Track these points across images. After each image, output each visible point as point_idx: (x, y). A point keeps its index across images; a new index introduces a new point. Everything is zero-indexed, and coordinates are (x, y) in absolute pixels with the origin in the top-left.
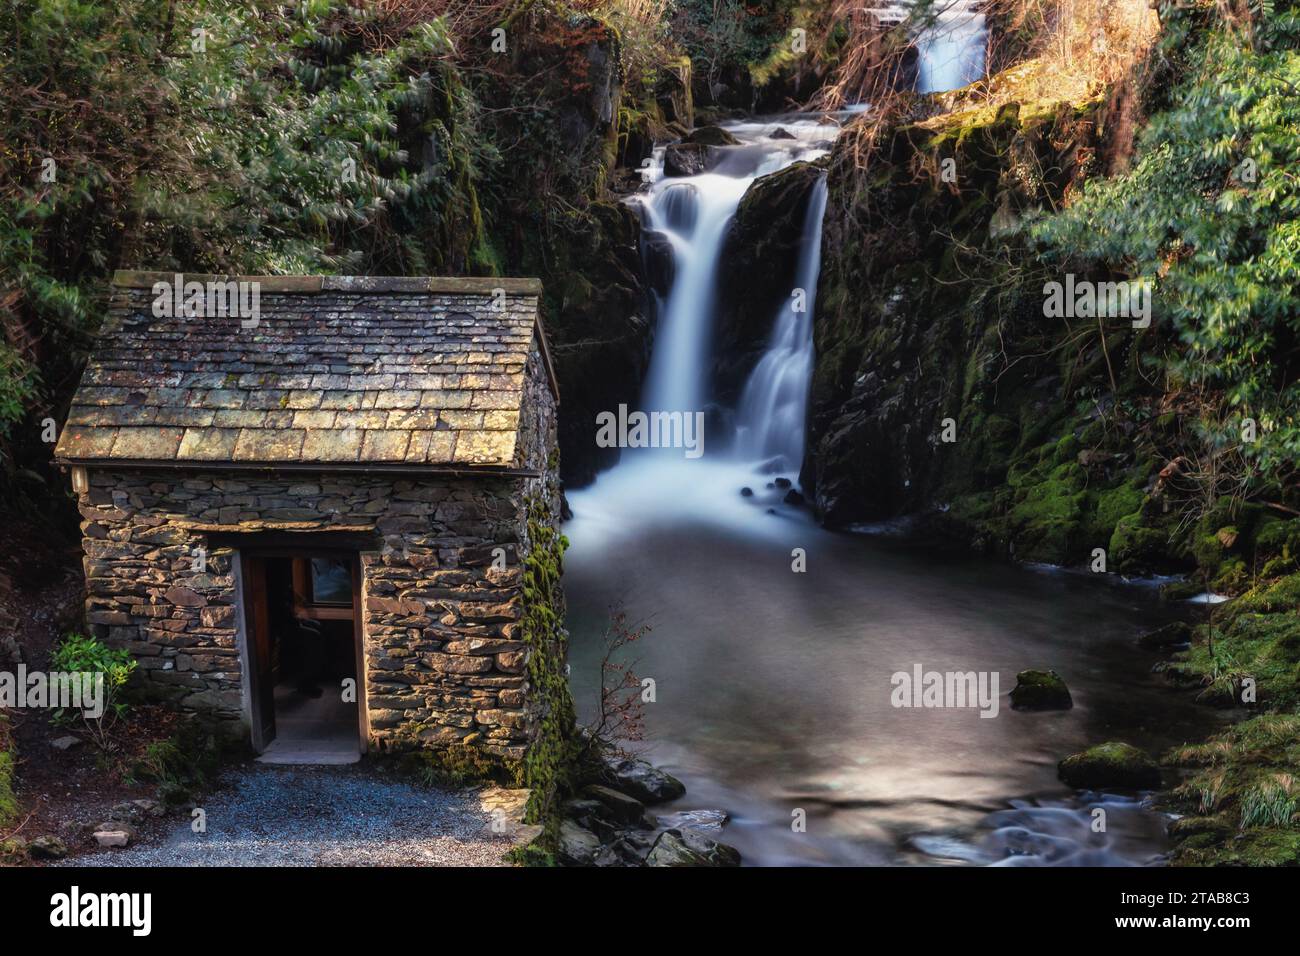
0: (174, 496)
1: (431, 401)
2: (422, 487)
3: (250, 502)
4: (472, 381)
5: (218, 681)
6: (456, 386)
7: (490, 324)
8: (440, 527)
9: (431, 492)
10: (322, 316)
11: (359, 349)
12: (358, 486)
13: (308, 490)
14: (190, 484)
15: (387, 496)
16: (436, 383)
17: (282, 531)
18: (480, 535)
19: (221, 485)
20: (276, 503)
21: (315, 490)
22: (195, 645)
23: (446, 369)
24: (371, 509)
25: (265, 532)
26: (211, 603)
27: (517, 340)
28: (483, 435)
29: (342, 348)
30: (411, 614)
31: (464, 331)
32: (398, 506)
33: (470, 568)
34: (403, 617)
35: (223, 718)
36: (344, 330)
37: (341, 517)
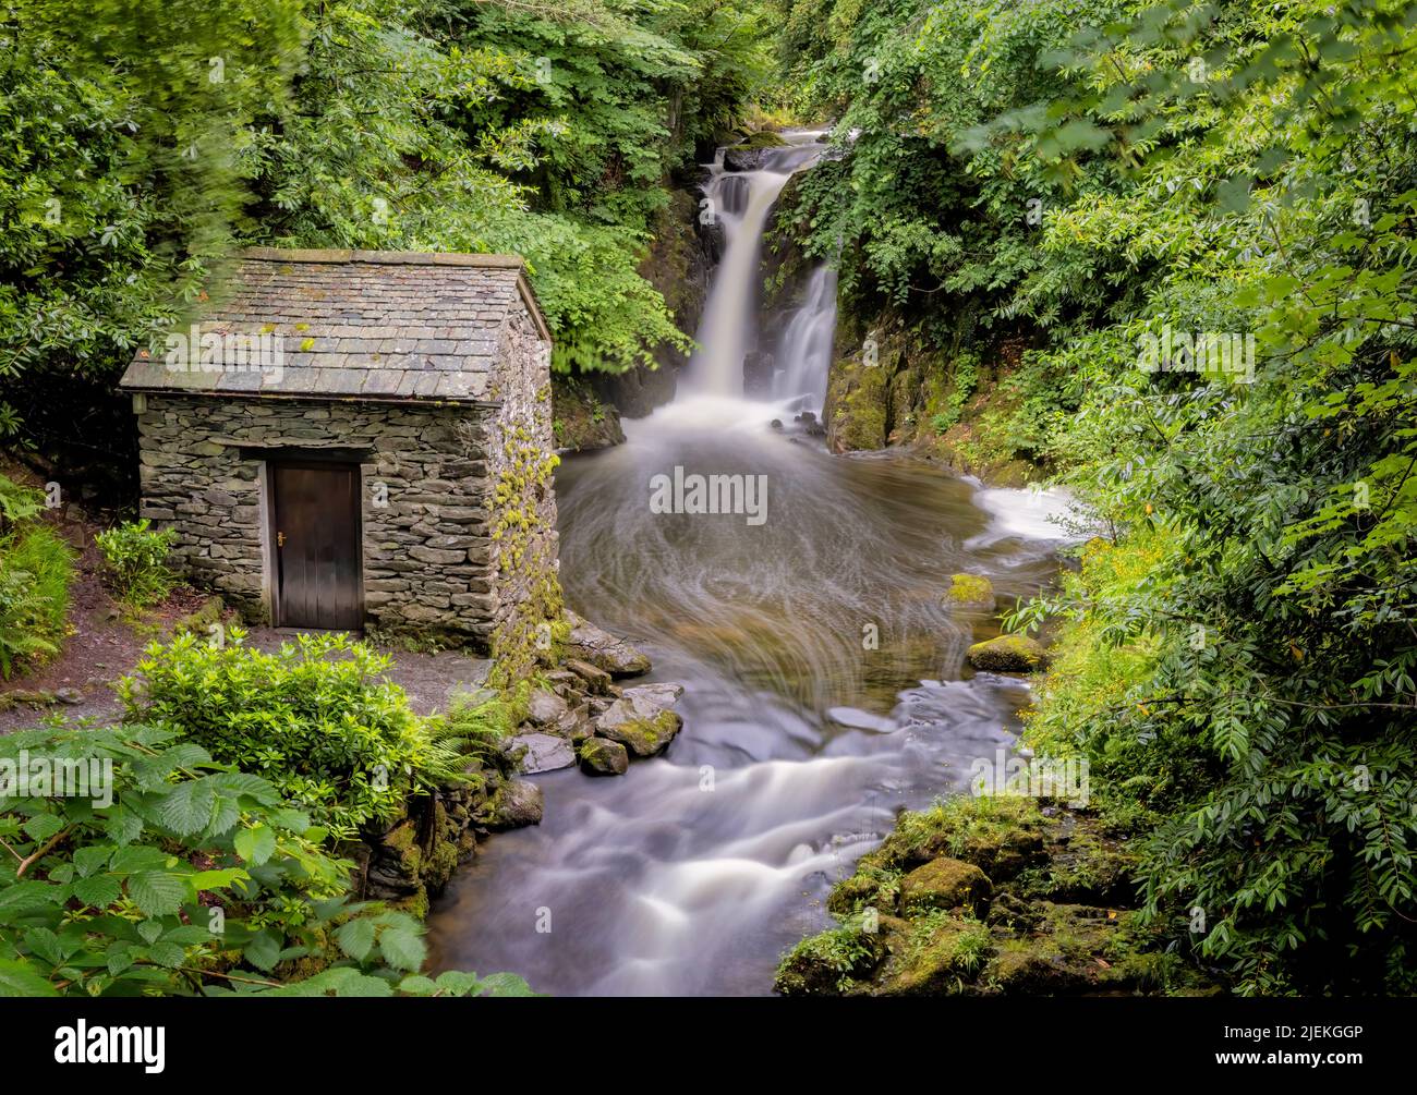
0: (214, 418)
1: (423, 347)
2: (411, 414)
3: (274, 423)
4: (458, 333)
5: (243, 566)
6: (445, 336)
7: (479, 289)
8: (425, 446)
9: (417, 418)
10: (346, 280)
11: (373, 306)
12: (359, 413)
13: (320, 414)
14: (227, 408)
15: (382, 421)
16: (429, 332)
17: (298, 447)
18: (457, 453)
19: (251, 409)
20: (294, 424)
21: (326, 415)
22: (226, 537)
23: (438, 323)
24: (370, 431)
25: (285, 447)
26: (240, 503)
27: (498, 301)
28: (460, 375)
29: (360, 306)
30: (400, 515)
31: (458, 294)
32: (390, 429)
33: (449, 479)
34: (394, 517)
35: (246, 596)
36: (364, 292)
37: (345, 435)
